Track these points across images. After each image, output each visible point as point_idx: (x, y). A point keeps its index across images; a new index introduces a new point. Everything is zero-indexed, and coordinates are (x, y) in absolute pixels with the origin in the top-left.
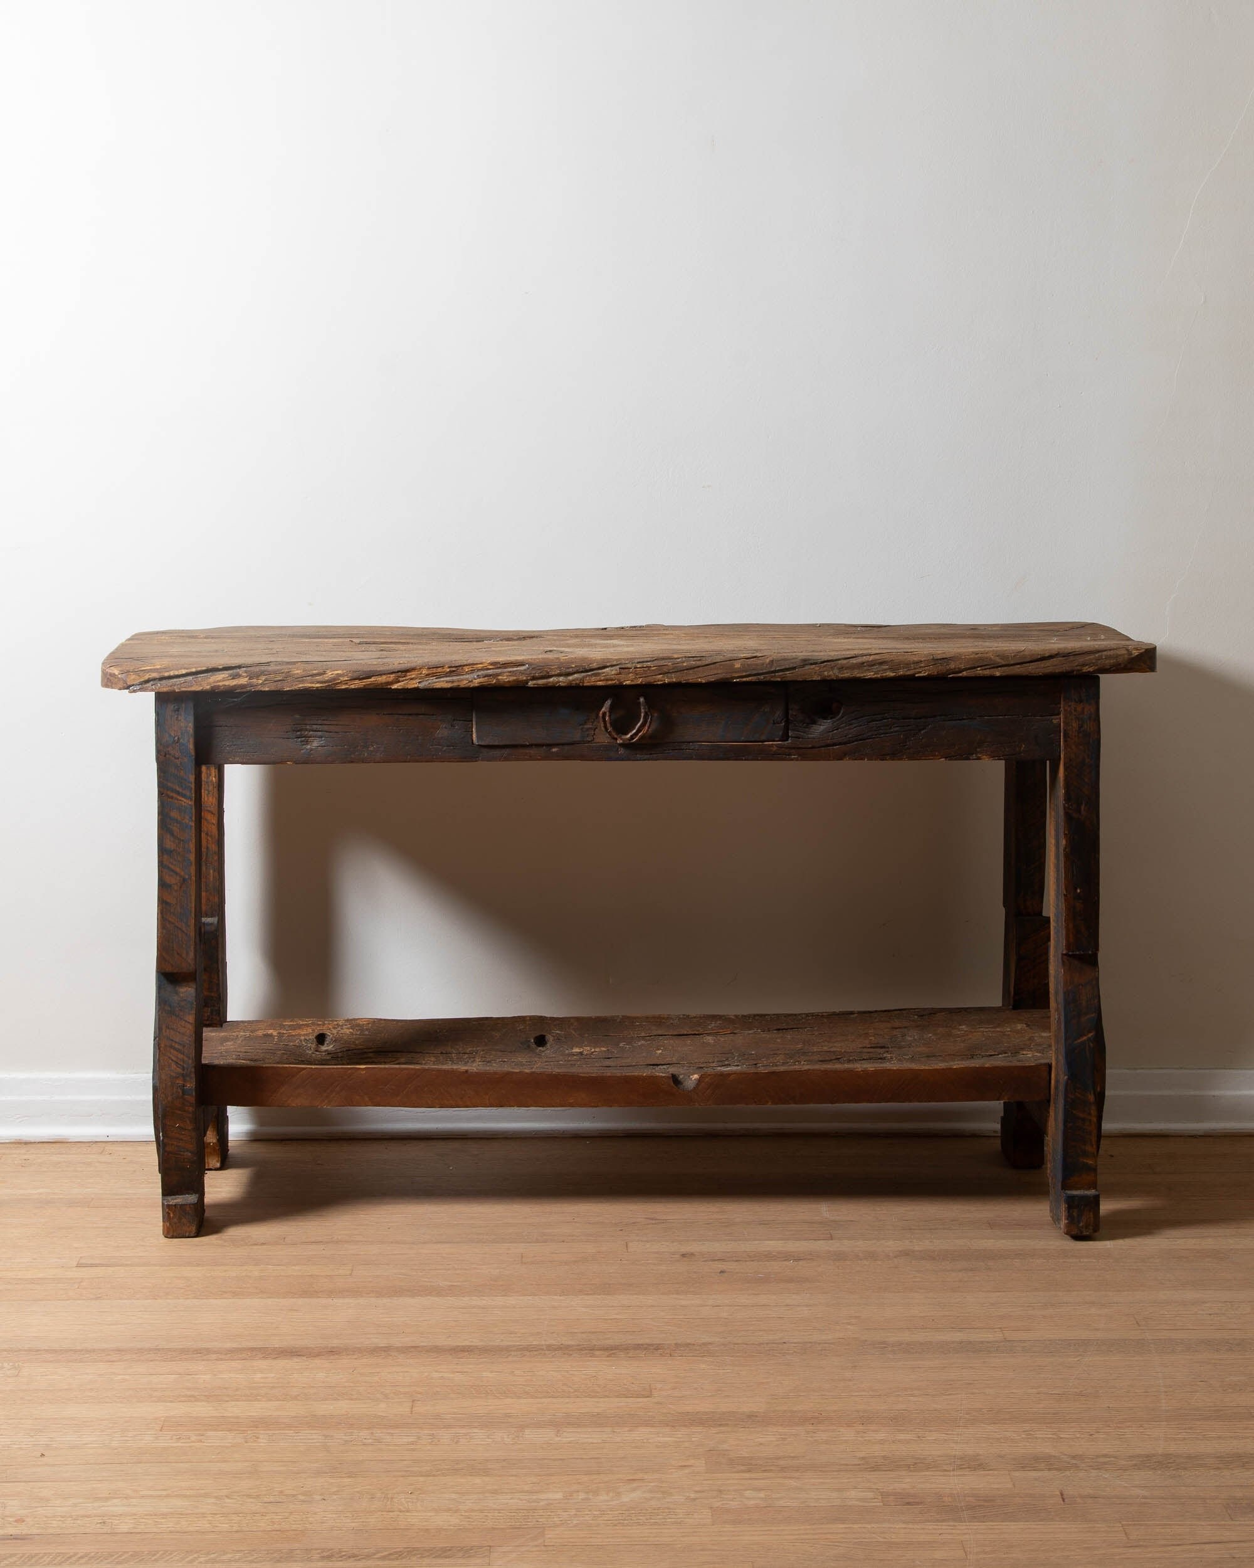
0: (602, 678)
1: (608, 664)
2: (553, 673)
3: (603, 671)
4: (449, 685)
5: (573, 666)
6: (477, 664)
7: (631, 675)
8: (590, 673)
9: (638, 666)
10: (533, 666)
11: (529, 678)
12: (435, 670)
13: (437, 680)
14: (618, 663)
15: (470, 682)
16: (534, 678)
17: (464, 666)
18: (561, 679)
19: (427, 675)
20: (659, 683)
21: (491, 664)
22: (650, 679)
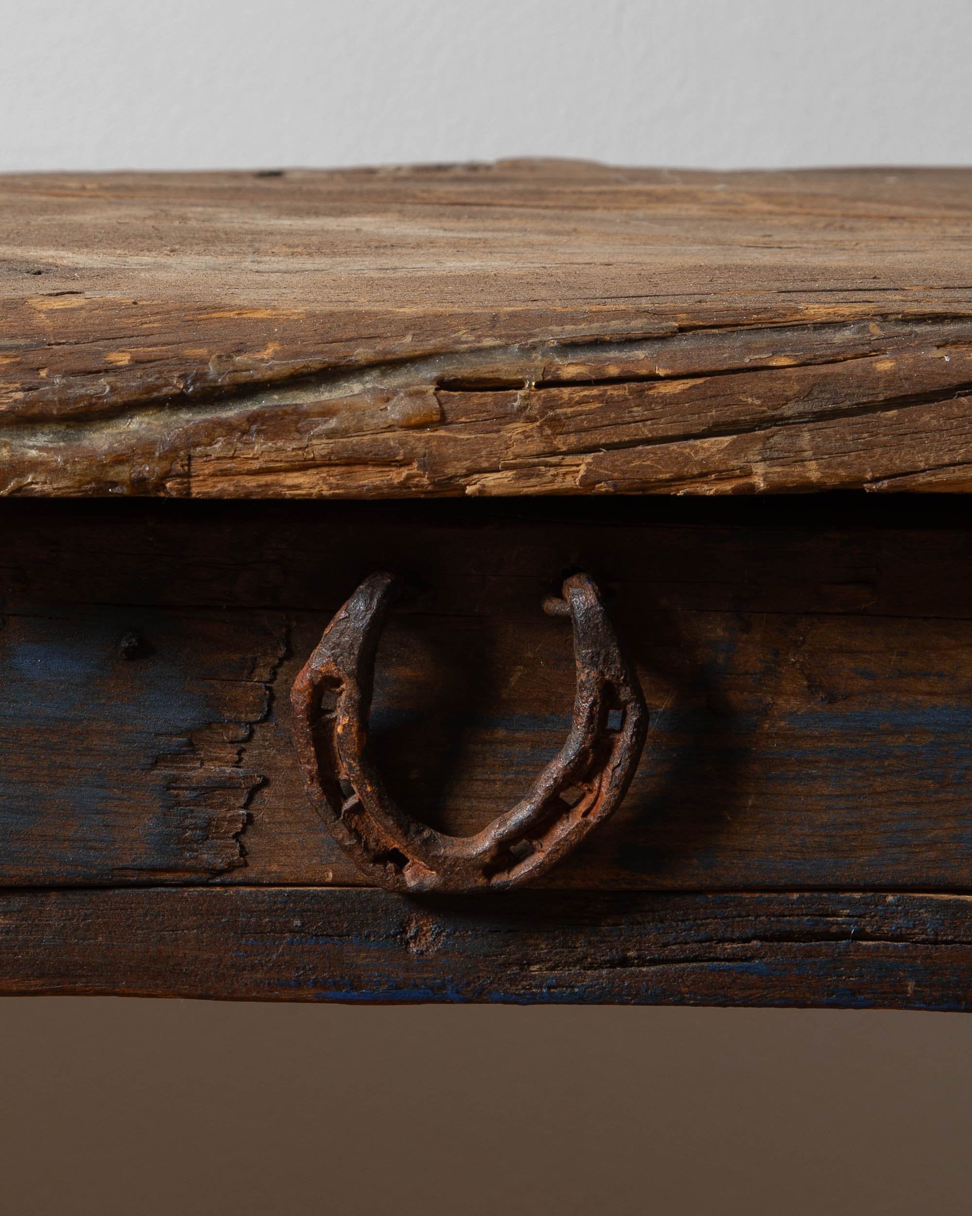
0: (320, 448)
1: (361, 353)
3: (327, 395)
5: (123, 359)
7: (516, 430)
8: (231, 413)
9: (569, 371)
14: (433, 343)
18: (33, 443)
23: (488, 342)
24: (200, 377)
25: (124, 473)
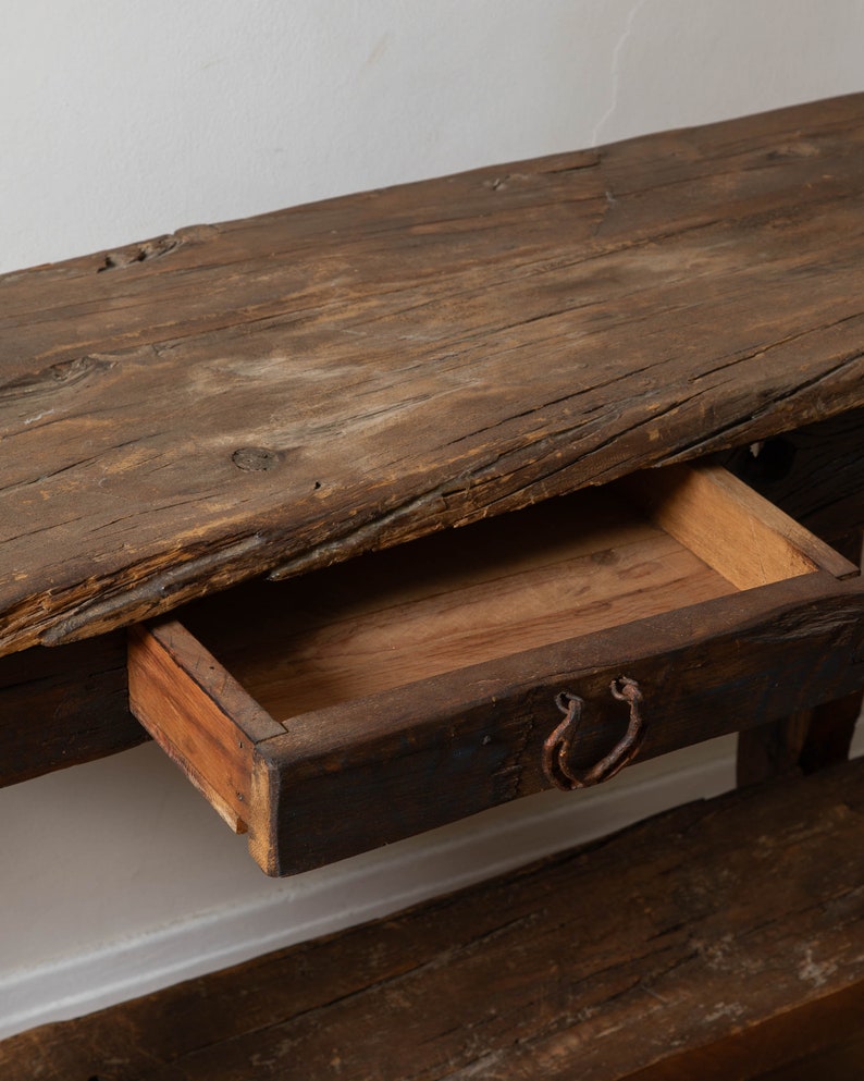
0: (415, 525)
1: (419, 491)
2: (318, 540)
3: (412, 508)
4: (111, 626)
6: (155, 556)
7: (466, 505)
8: (387, 521)
9: (478, 481)
10: (275, 534)
11: (273, 564)
12: (68, 596)
13: (82, 618)
14: (437, 482)
15: (154, 605)
16: (284, 561)
17: (128, 567)
18: (335, 547)
19: (53, 611)
20: (519, 508)
21: (185, 549)
22: (503, 505)
23: (452, 477)
24: (377, 512)
25: (362, 549)
